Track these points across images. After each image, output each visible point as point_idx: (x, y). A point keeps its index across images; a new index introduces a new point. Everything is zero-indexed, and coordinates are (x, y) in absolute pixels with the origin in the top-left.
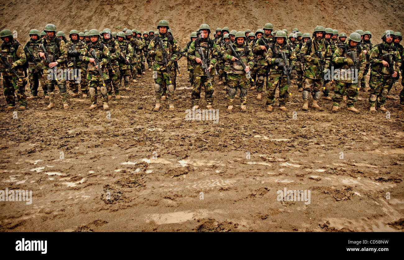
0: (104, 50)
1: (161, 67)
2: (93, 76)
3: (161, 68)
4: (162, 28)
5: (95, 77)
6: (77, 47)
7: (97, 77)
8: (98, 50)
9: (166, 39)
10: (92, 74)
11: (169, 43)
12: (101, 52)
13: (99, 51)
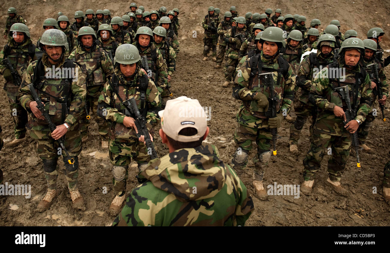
0: (148, 90)
1: (258, 122)
2: (124, 146)
3: (258, 125)
4: (267, 44)
5: (129, 149)
6: (92, 60)
7: (133, 149)
8: (137, 90)
9: (276, 66)
10: (123, 143)
11: (282, 76)
12: (143, 95)
13: (138, 93)
